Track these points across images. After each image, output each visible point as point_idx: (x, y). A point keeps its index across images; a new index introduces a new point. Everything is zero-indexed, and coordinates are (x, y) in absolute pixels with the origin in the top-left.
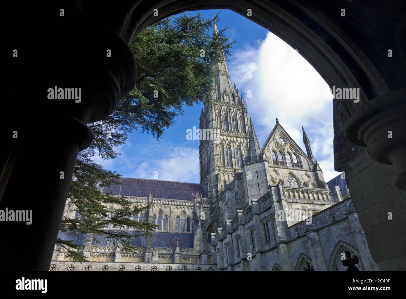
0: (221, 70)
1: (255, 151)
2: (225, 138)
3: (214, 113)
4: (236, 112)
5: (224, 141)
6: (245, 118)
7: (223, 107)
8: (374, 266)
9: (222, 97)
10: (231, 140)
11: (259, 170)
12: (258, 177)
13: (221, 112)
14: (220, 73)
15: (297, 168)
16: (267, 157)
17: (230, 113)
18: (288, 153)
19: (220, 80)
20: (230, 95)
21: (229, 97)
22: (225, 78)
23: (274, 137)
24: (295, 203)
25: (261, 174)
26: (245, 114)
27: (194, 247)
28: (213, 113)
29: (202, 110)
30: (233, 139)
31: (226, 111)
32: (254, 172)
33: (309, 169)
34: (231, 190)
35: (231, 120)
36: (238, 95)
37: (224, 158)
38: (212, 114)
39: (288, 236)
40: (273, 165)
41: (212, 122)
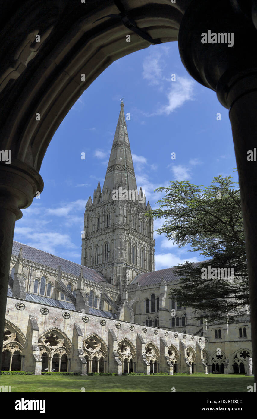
0: (130, 167)
5: (131, 239)
6: (151, 225)
7: (133, 207)
13: (131, 211)
14: (128, 170)
17: (138, 215)
19: (128, 177)
26: (152, 222)
30: (139, 241)
35: (139, 222)
41: (122, 218)
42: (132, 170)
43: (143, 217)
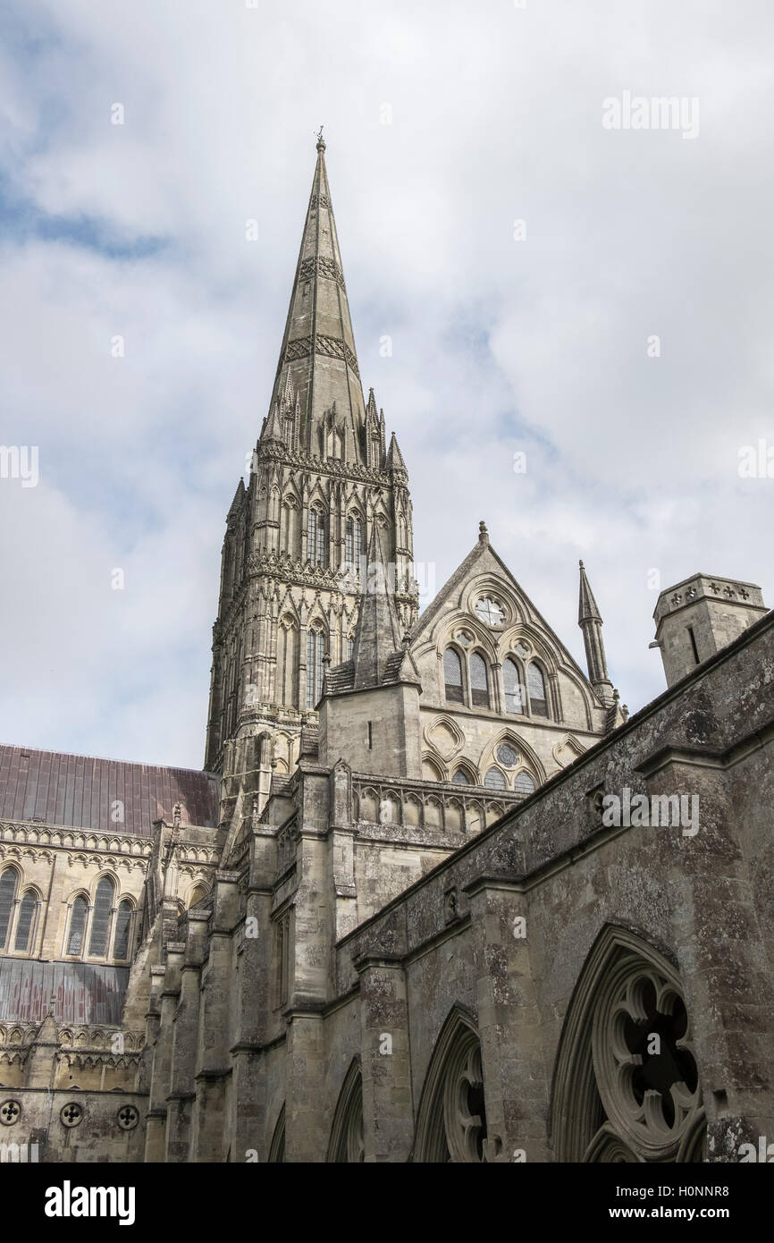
0: (326, 333)
1: (375, 643)
2: (310, 594)
3: (275, 495)
4: (364, 496)
5: (304, 607)
6: (398, 522)
7: (314, 477)
8: (521, 1118)
9: (315, 437)
10: (331, 605)
11: (379, 719)
12: (370, 747)
13: (306, 495)
14: (320, 346)
15: (541, 720)
16: (415, 669)
17: (338, 501)
18: (511, 658)
19: (316, 372)
20: (351, 434)
21: (343, 440)
22: (338, 365)
23: (461, 596)
24: (396, 843)
25: (386, 734)
26: (399, 508)
27: (124, 1021)
28: (272, 495)
29: (242, 481)
30: (340, 603)
31: (325, 490)
32: (361, 726)
33: (586, 725)
34: (291, 798)
35: (343, 525)
36: (379, 434)
37: (296, 671)
38: (269, 498)
39: (332, 981)
40: (444, 703)
41: (263, 533)
42: (336, 341)
43: (362, 501)
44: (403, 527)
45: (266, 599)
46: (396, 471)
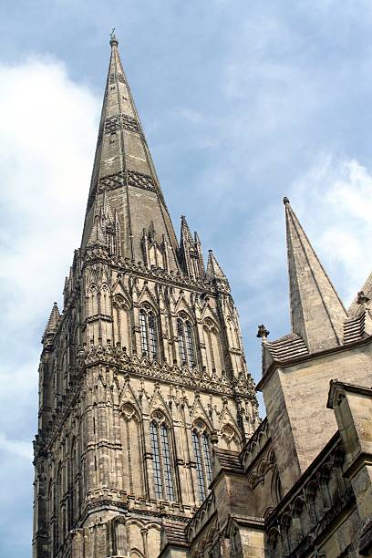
0: (136, 171)
2: (149, 386)
3: (106, 293)
4: (192, 301)
5: (144, 397)
6: (227, 325)
7: (141, 281)
10: (172, 397)
13: (135, 295)
14: (131, 181)
17: (167, 303)
19: (130, 199)
20: (169, 250)
22: (150, 195)
26: (226, 313)
28: (102, 292)
29: (56, 308)
30: (181, 396)
31: (153, 293)
35: (174, 326)
36: (196, 252)
37: (143, 460)
38: (99, 294)
41: (96, 326)
42: (147, 177)
43: (190, 305)
44: (233, 330)
45: (105, 386)
46: (219, 280)
